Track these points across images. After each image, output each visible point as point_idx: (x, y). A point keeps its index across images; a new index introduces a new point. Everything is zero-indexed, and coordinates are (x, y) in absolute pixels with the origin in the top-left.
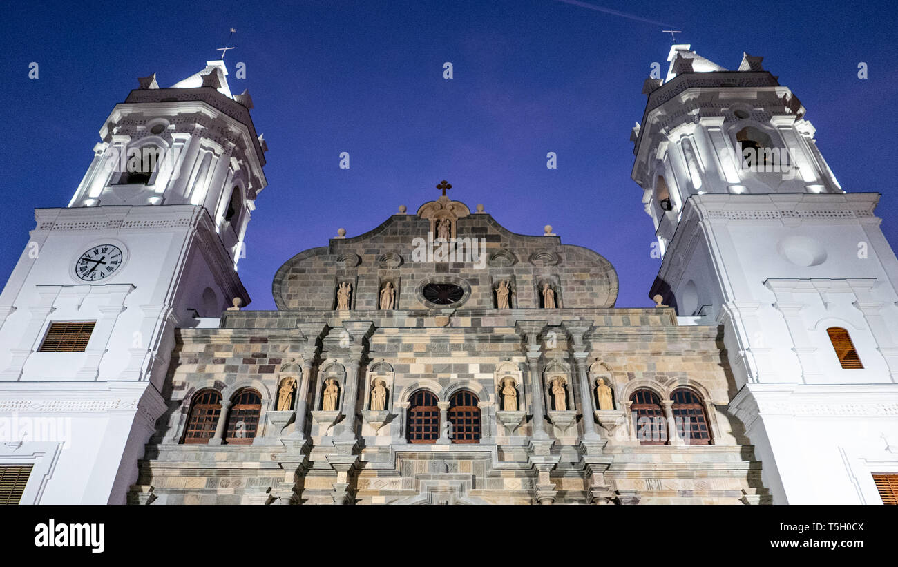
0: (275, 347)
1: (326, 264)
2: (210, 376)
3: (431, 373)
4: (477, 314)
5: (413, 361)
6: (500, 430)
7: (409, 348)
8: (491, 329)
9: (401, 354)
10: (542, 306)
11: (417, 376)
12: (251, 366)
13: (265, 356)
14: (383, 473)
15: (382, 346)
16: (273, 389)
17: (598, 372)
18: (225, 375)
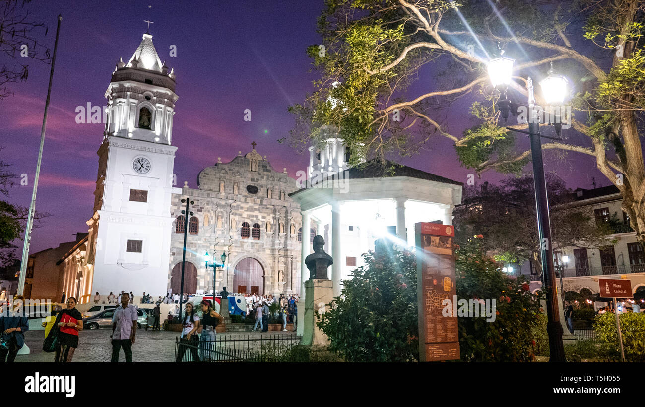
0: (201, 203)
1: (216, 173)
3: (249, 217)
4: (262, 199)
5: (244, 213)
6: (266, 236)
7: (242, 208)
8: (266, 205)
9: (240, 210)
10: (280, 199)
11: (244, 218)
12: (194, 209)
13: (199, 206)
14: (236, 247)
15: (234, 206)
16: (202, 217)
17: (292, 222)
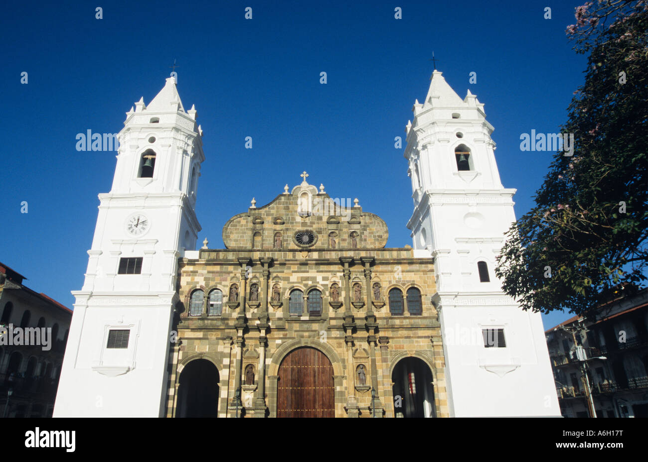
0: (226, 268)
1: (247, 222)
2: (198, 283)
3: (300, 281)
4: (321, 250)
5: (292, 276)
7: (289, 268)
8: (328, 259)
11: (293, 283)
12: (216, 278)
13: (222, 272)
18: (204, 282)
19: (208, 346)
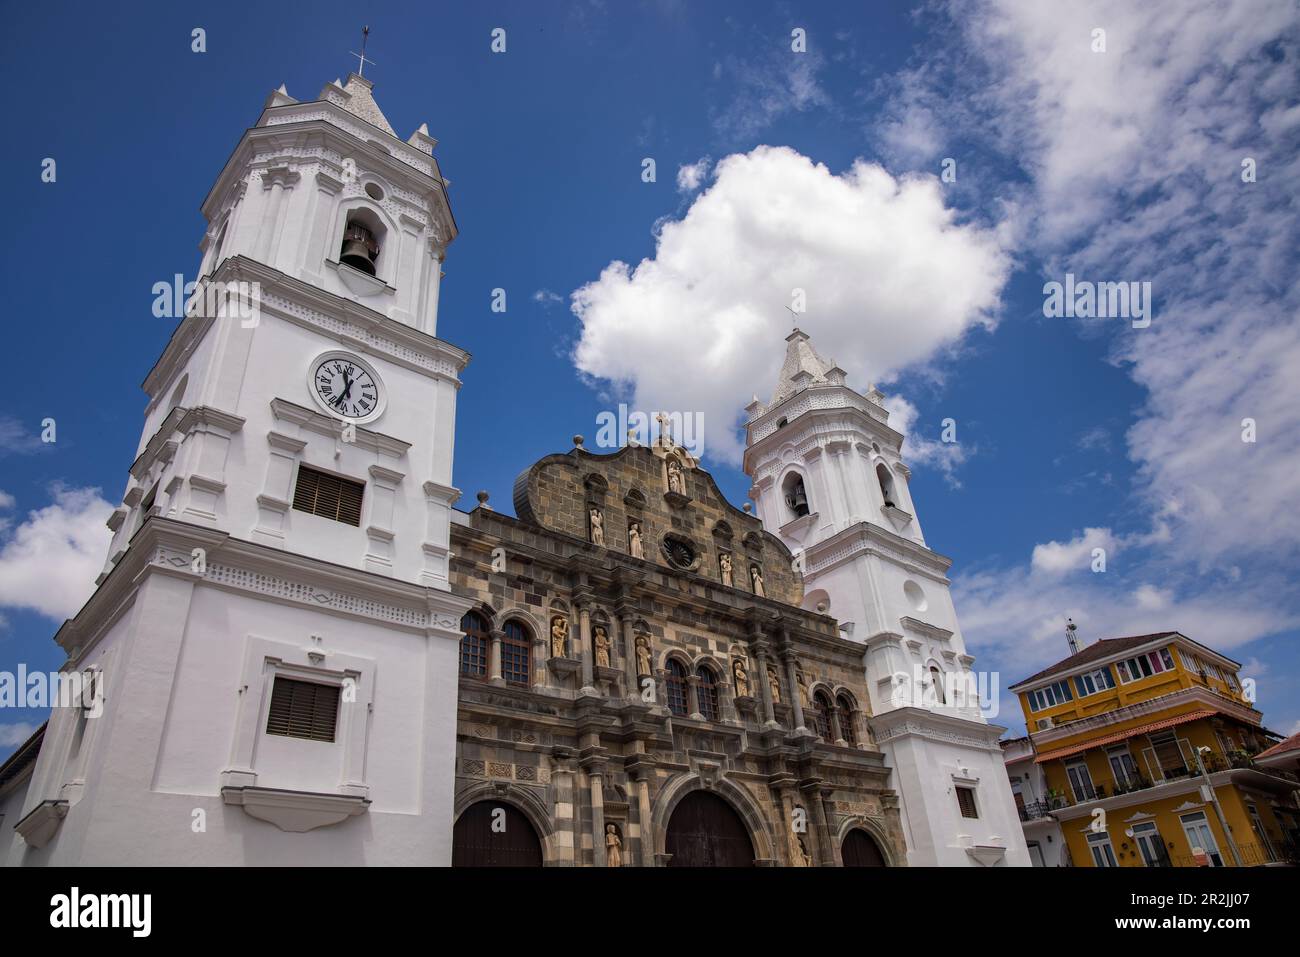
2: (475, 592)
3: (683, 641)
4: (709, 587)
5: (666, 626)
7: (659, 607)
8: (728, 607)
10: (755, 593)
11: (670, 643)
12: (516, 591)
13: (530, 581)
18: (491, 595)
19: (514, 766)
